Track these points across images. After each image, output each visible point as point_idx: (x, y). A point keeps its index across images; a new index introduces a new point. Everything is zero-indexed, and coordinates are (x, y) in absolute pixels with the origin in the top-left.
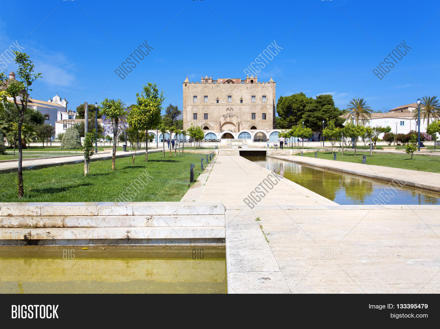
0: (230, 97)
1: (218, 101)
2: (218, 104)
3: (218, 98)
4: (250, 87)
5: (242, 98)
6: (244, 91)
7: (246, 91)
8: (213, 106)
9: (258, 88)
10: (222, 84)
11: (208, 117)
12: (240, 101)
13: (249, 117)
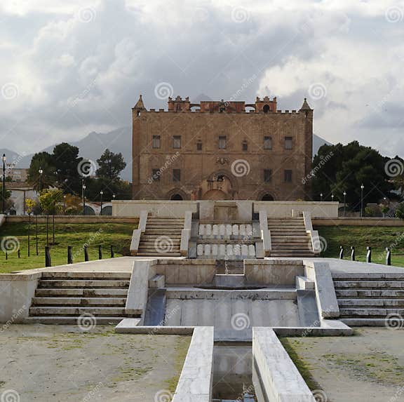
0: (223, 138)
1: (200, 147)
2: (199, 152)
3: (200, 141)
4: (261, 119)
5: (245, 141)
6: (251, 127)
7: (253, 128)
8: (190, 156)
9: (277, 122)
10: (208, 114)
11: (182, 177)
12: (241, 147)
13: (259, 177)
